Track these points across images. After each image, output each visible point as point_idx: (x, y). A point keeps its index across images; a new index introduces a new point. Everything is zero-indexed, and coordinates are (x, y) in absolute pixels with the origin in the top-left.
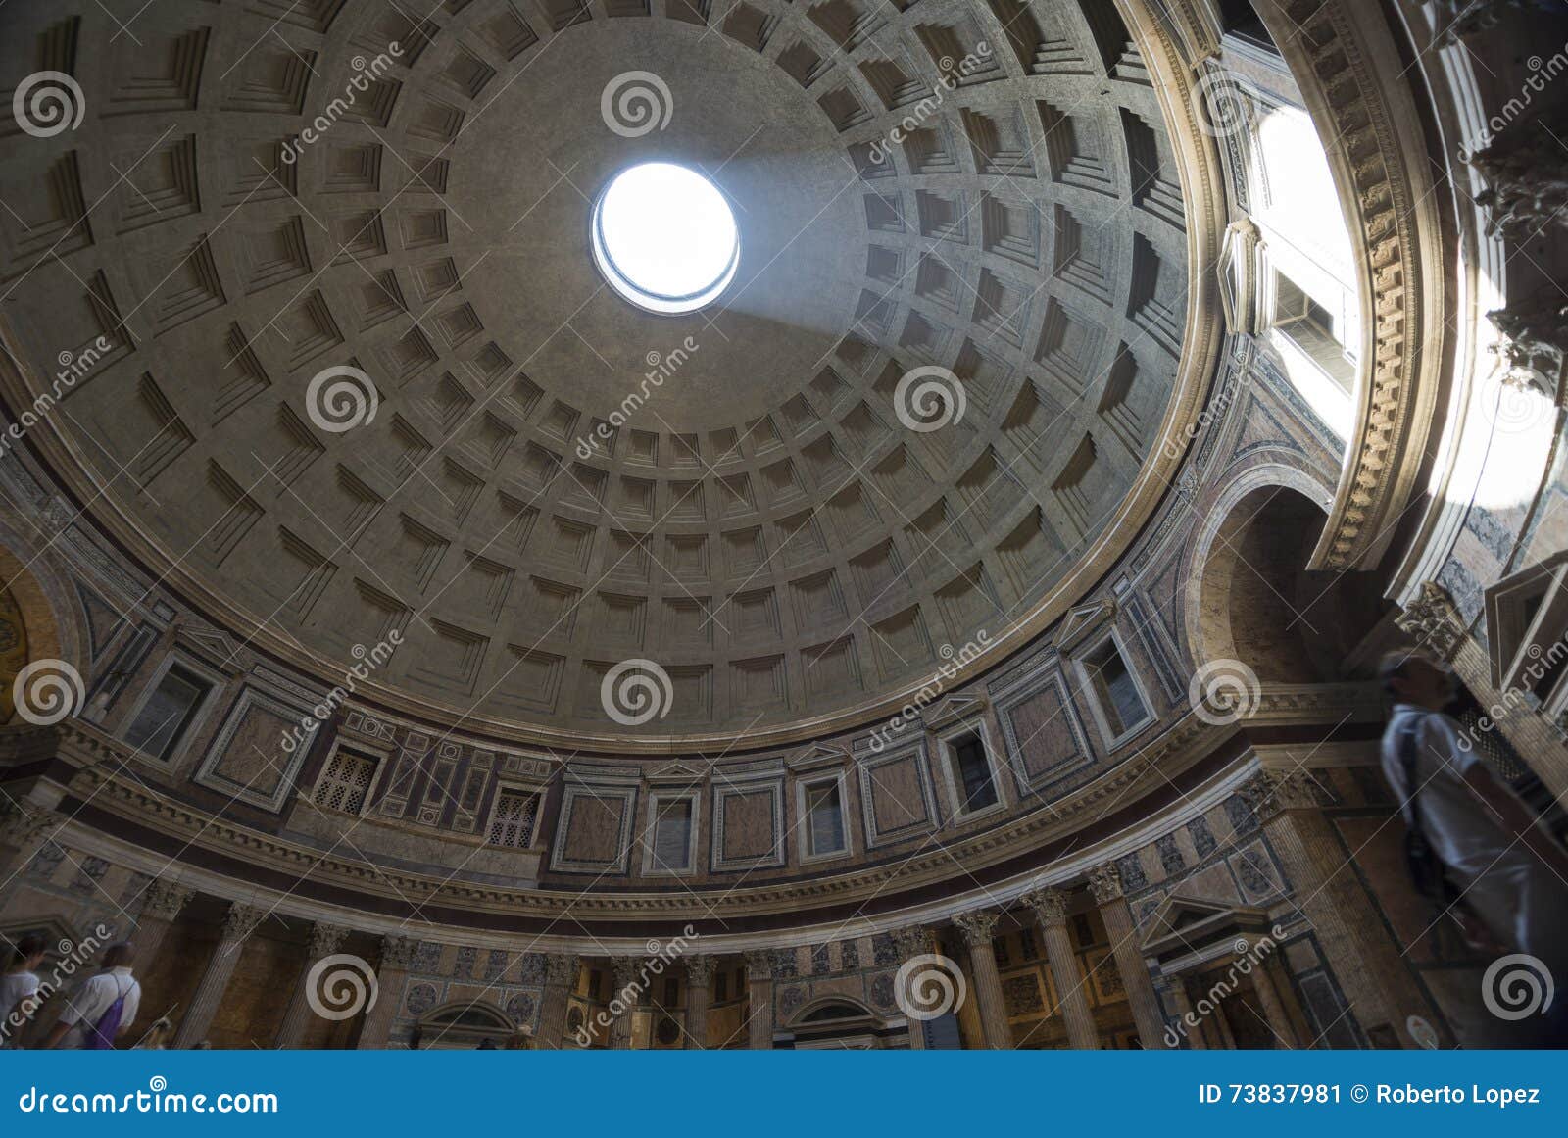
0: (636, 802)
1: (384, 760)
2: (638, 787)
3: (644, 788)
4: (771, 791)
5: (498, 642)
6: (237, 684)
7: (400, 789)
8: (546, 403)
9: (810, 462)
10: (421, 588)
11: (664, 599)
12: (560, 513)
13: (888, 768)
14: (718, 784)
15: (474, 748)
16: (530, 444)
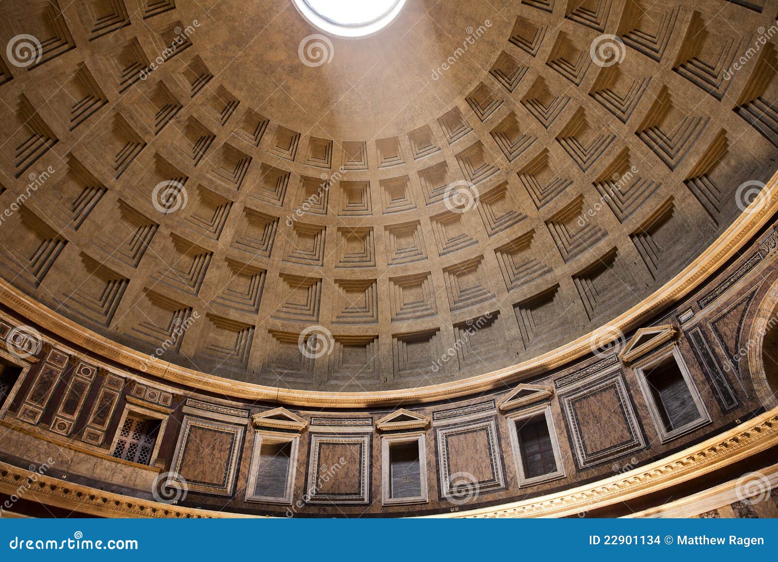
0: (244, 438)
1: (26, 371)
2: (246, 426)
3: (250, 427)
4: (361, 445)
5: (136, 284)
7: (38, 398)
9: (423, 183)
11: (281, 275)
12: (205, 183)
13: (463, 436)
14: (314, 433)
15: (107, 372)
16: (191, 118)
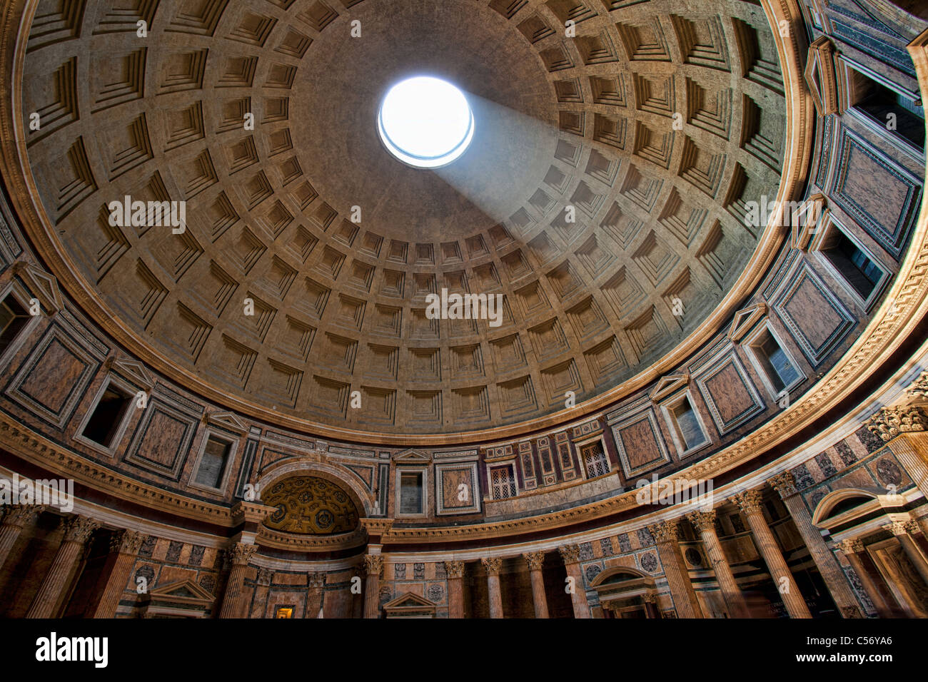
0: (655, 416)
1: (514, 464)
2: (651, 406)
3: (654, 406)
4: (732, 363)
5: (535, 374)
6: (431, 466)
7: (529, 473)
8: (463, 246)
10: (483, 373)
12: (516, 288)
13: (795, 297)
14: (697, 378)
15: (554, 435)
16: (474, 269)
